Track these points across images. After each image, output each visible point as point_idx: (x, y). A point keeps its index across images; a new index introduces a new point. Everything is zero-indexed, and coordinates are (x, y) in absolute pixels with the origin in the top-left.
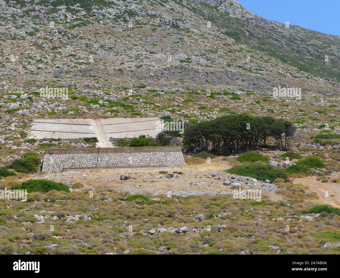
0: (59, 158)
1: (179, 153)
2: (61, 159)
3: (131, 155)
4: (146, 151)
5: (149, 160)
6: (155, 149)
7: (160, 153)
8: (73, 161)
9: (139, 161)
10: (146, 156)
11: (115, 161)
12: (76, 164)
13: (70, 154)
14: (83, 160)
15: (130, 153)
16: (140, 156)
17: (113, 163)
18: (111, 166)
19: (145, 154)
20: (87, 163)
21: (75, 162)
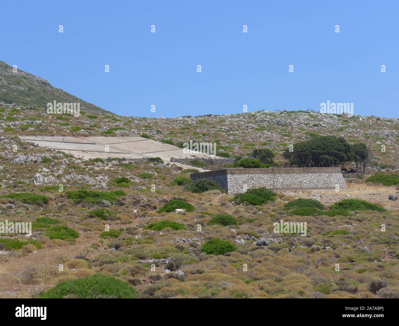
0: (241, 178)
1: (340, 175)
2: (242, 180)
3: (300, 176)
4: (312, 172)
5: (316, 181)
6: (320, 170)
7: (324, 174)
8: (253, 182)
9: (308, 183)
10: (313, 177)
11: (289, 182)
12: (256, 185)
13: (249, 174)
14: (261, 181)
15: (299, 173)
16: (308, 177)
17: (287, 185)
18: (286, 187)
19: (312, 175)
20: (265, 184)
21: (255, 183)
